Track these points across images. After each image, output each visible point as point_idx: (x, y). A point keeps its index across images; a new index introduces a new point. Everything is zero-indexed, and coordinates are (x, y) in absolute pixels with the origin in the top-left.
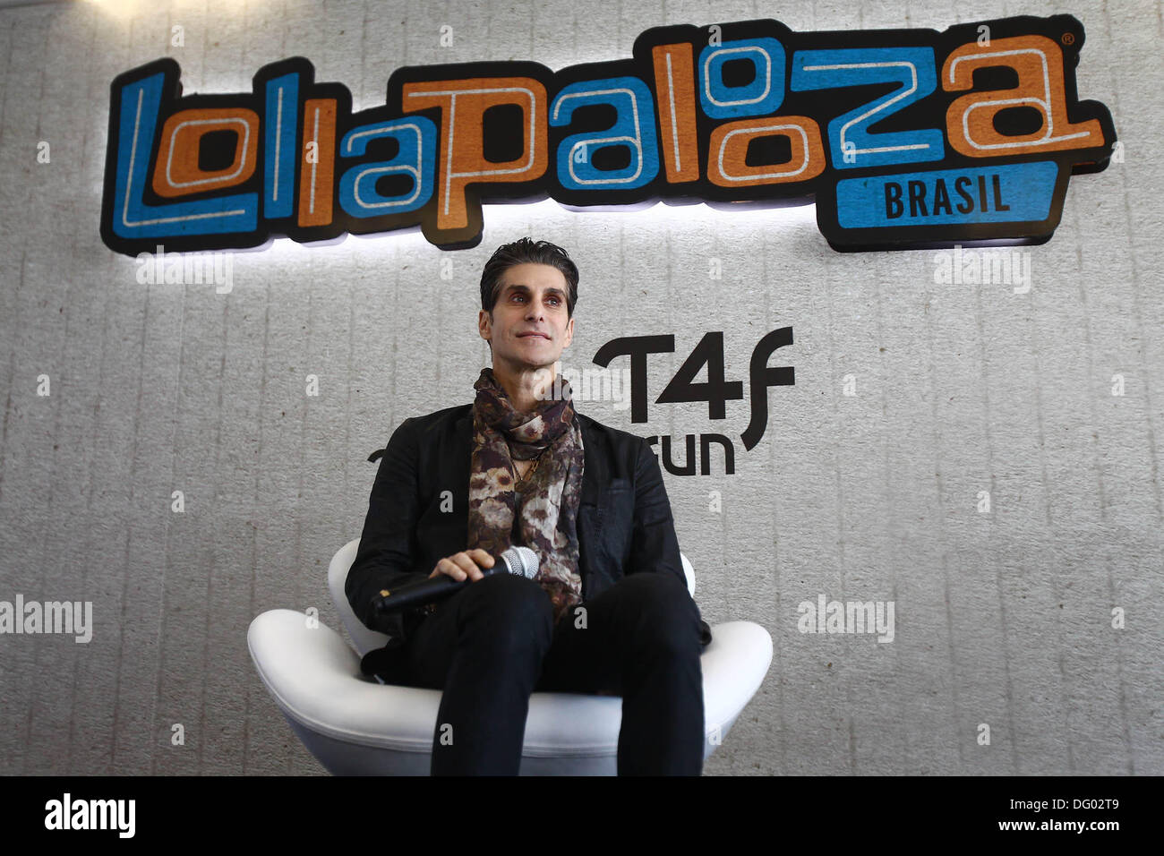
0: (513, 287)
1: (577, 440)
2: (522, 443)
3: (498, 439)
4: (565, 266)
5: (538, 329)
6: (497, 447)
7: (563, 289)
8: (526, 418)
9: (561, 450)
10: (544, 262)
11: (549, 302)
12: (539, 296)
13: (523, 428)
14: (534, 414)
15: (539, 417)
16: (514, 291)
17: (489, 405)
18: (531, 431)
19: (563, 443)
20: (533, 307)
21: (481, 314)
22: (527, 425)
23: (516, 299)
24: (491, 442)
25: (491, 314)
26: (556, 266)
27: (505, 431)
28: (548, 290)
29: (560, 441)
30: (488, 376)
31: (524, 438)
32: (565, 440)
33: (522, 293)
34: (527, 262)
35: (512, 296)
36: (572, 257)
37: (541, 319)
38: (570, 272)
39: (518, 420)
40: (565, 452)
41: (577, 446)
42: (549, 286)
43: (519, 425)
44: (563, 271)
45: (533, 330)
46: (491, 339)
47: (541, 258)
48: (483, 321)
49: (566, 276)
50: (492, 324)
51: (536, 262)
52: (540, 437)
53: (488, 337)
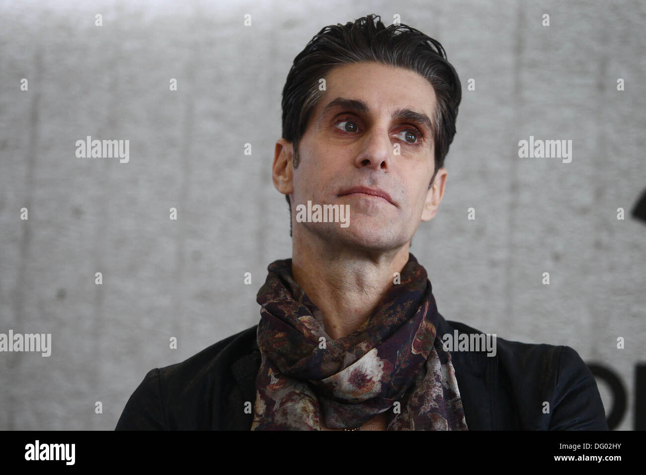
0: (338, 102)
1: (449, 381)
2: (345, 402)
3: (290, 398)
4: (439, 73)
5: (374, 182)
6: (285, 414)
7: (430, 116)
8: (349, 356)
9: (426, 408)
10: (401, 62)
11: (402, 136)
12: (384, 122)
13: (345, 375)
14: (363, 346)
15: (373, 352)
16: (339, 109)
17: (280, 335)
18: (360, 379)
19: (427, 393)
20: (371, 142)
21: (279, 147)
22: (352, 368)
23: (342, 125)
24: (276, 406)
25: (296, 150)
26: (421, 71)
27: (314, 382)
28: (402, 112)
29: (419, 391)
30: (281, 278)
31: (349, 392)
32: (429, 387)
33: (355, 114)
34: (369, 59)
35: (337, 119)
36: (453, 58)
37: (384, 165)
38: (445, 85)
39: (335, 360)
40: (433, 410)
41: (449, 393)
42: (403, 106)
43: (339, 370)
44: (434, 83)
45: (366, 183)
46: (292, 192)
47: (395, 55)
48: (281, 160)
49: (439, 92)
50: (296, 167)
51: (385, 59)
52: (377, 388)
53: (288, 189)
